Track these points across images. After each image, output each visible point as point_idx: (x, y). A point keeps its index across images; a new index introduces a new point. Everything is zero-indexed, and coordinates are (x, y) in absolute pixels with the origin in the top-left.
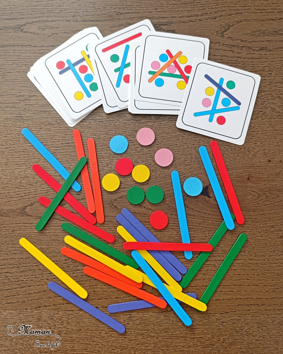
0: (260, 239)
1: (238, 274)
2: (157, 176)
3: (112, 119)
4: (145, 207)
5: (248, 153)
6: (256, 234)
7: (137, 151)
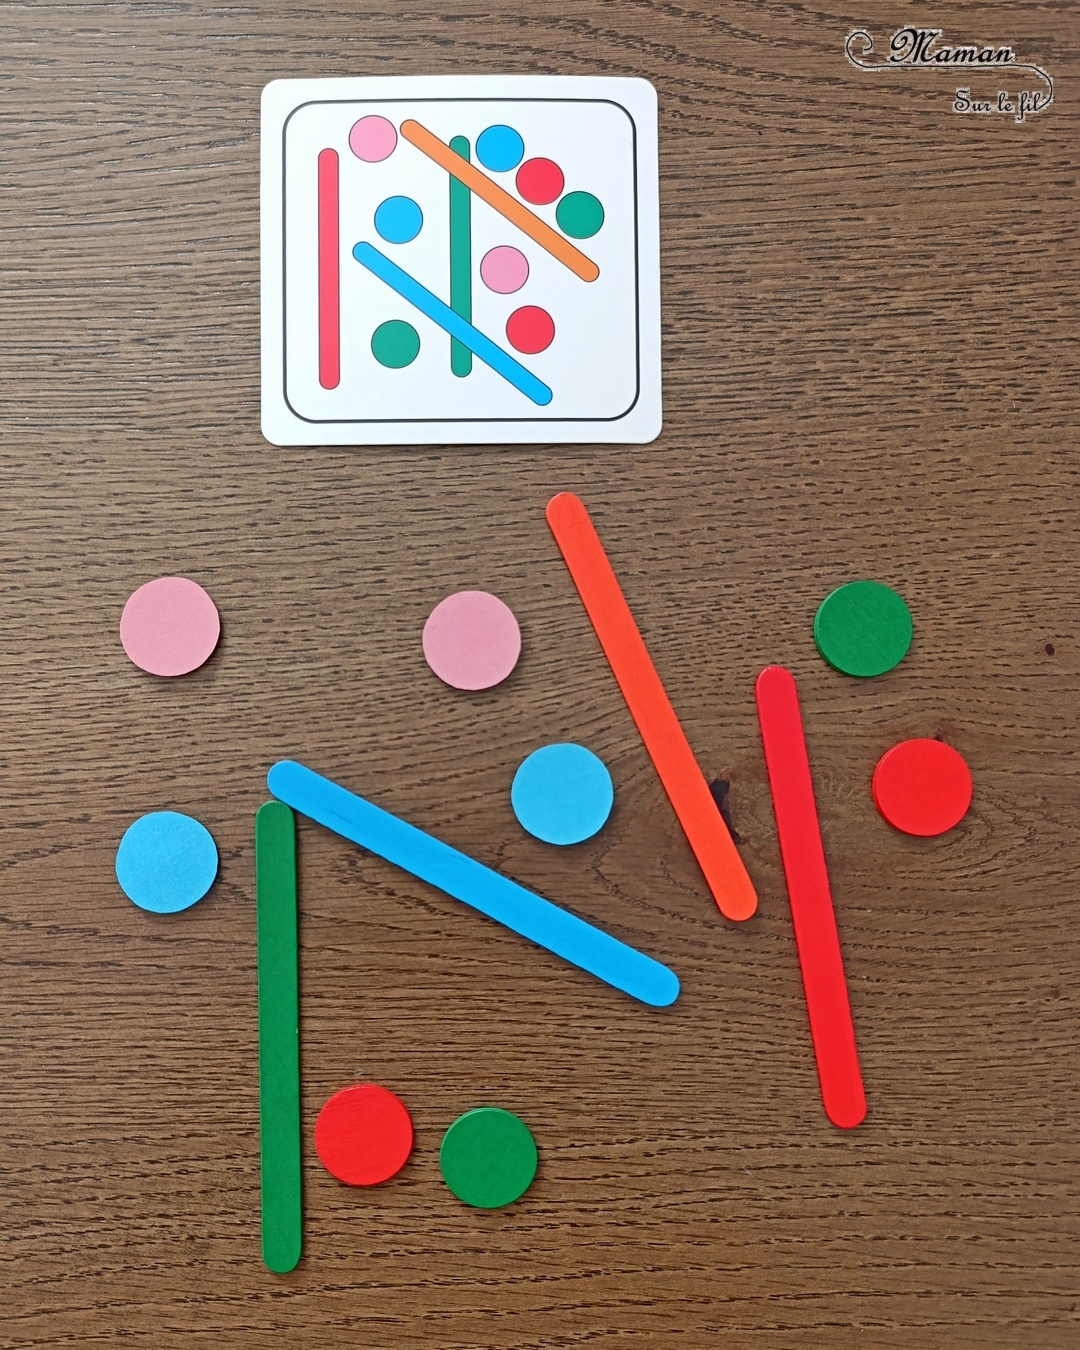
0: (990, 1054)
1: (871, 1236)
2: (459, 725)
3: (216, 415)
4: (391, 893)
5: (939, 604)
6: (970, 1032)
7: (353, 592)
